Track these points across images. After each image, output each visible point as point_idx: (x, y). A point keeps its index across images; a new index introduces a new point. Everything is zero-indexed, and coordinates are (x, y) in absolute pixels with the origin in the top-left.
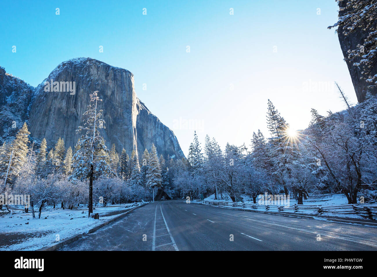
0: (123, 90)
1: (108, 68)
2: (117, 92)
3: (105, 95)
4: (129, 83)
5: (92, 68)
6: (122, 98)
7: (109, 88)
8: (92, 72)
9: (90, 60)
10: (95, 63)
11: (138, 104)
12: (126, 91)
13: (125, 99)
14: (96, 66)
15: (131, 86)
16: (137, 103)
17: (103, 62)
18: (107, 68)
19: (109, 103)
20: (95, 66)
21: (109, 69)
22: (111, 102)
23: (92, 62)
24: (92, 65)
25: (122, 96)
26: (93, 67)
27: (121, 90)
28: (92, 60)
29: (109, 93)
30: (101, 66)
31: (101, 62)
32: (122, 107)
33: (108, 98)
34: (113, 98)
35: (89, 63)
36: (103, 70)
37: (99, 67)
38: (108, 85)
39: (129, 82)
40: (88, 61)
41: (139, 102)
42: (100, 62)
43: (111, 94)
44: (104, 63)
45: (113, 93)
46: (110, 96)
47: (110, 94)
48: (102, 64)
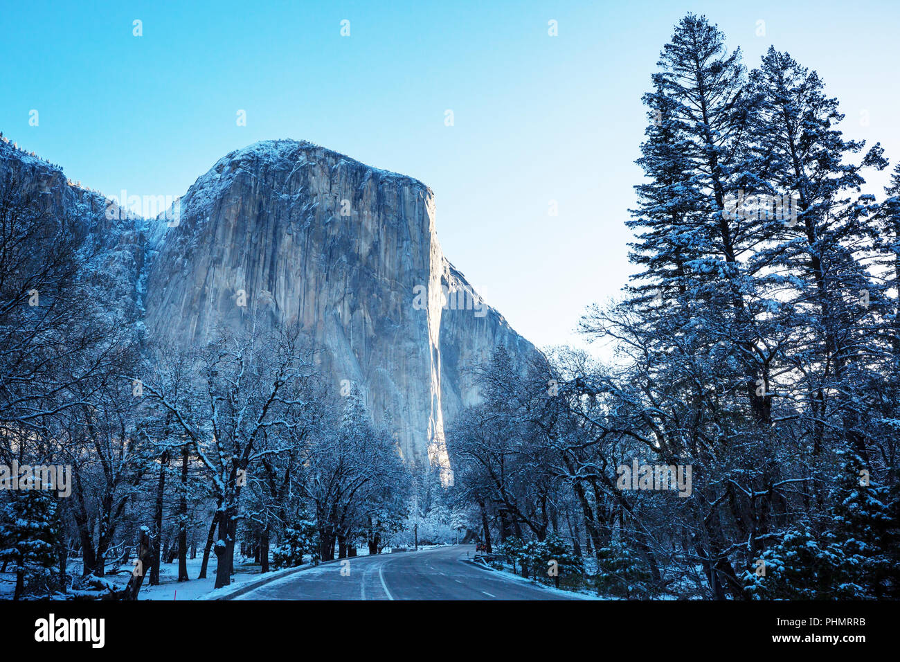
0: (403, 241)
1: (359, 174)
2: (386, 244)
3: (353, 253)
4: (419, 220)
5: (314, 175)
6: (400, 264)
7: (363, 233)
8: (315, 186)
9: (309, 149)
10: (324, 160)
11: (446, 277)
12: (411, 243)
13: (408, 266)
14: (327, 169)
15: (425, 225)
16: (443, 273)
17: (345, 157)
18: (356, 173)
19: (366, 276)
20: (322, 167)
21: (362, 176)
22: (368, 274)
23: (315, 157)
24: (314, 166)
25: (401, 257)
26: (318, 170)
27: (398, 240)
28: (315, 149)
29: (364, 248)
30: (339, 170)
31: (341, 156)
32: (401, 289)
33: (361, 261)
34: (374, 262)
35: (305, 157)
36: (346, 180)
37: (335, 170)
38: (360, 223)
39: (419, 215)
40: (304, 153)
41: (448, 270)
42: (337, 157)
43: (371, 252)
44: (349, 159)
45: (375, 249)
46: (367, 257)
47: (367, 251)
48: (342, 163)
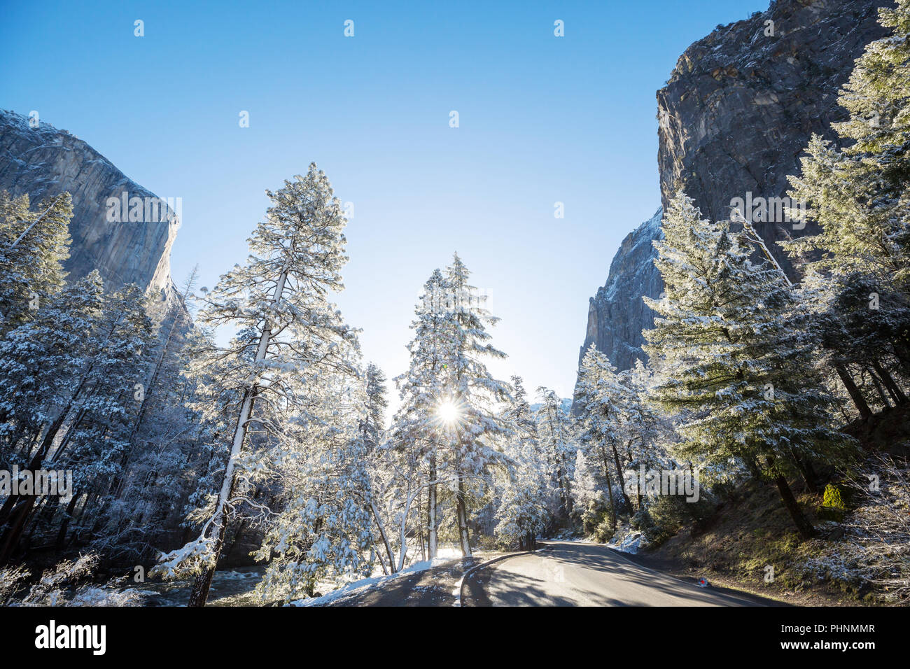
0: (136, 243)
1: (114, 177)
2: (118, 240)
3: (79, 236)
4: (159, 233)
5: (64, 158)
6: (126, 261)
7: (97, 223)
8: (61, 167)
9: (67, 137)
10: (81, 151)
11: (166, 291)
12: (144, 248)
13: (134, 265)
14: (81, 159)
15: (163, 241)
16: (165, 287)
17: (104, 159)
18: (111, 176)
19: (84, 259)
20: (76, 156)
21: (117, 180)
22: (88, 258)
23: (72, 145)
24: (68, 151)
25: (128, 256)
26: (71, 156)
27: (132, 241)
28: (75, 139)
29: (93, 235)
30: (94, 165)
31: (101, 156)
32: (119, 281)
33: (84, 245)
34: (98, 251)
35: (61, 142)
36: (98, 176)
37: (90, 164)
38: (97, 215)
39: (160, 230)
40: (61, 138)
41: (170, 286)
42: (96, 155)
43: (99, 241)
44: (108, 162)
45: (105, 240)
46: (93, 244)
47: (96, 239)
48: (100, 161)
